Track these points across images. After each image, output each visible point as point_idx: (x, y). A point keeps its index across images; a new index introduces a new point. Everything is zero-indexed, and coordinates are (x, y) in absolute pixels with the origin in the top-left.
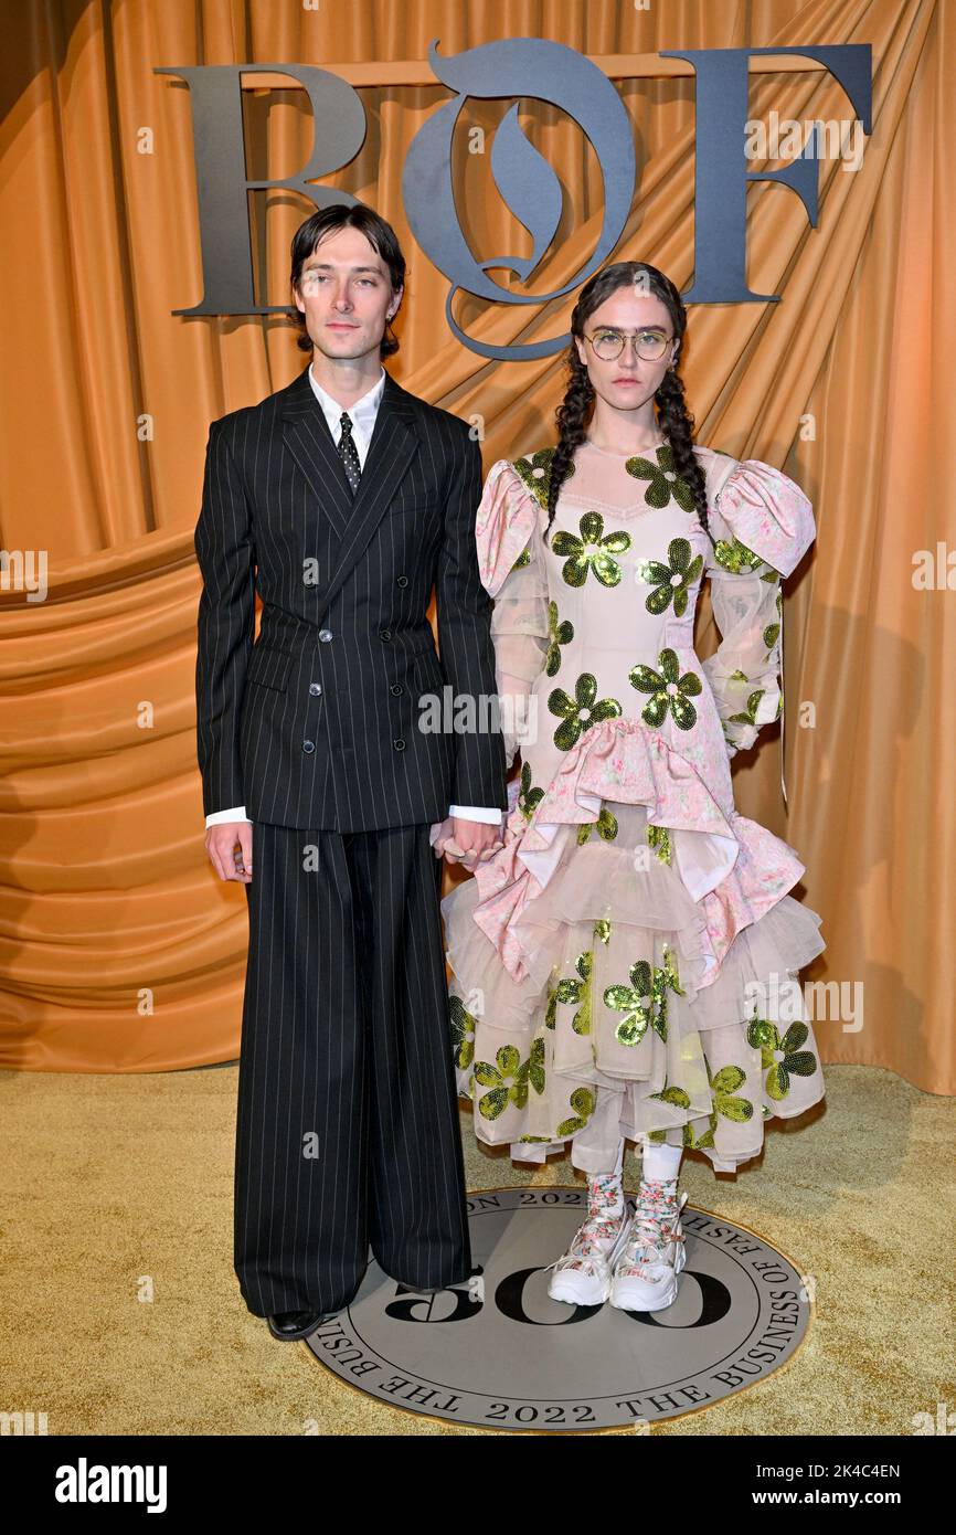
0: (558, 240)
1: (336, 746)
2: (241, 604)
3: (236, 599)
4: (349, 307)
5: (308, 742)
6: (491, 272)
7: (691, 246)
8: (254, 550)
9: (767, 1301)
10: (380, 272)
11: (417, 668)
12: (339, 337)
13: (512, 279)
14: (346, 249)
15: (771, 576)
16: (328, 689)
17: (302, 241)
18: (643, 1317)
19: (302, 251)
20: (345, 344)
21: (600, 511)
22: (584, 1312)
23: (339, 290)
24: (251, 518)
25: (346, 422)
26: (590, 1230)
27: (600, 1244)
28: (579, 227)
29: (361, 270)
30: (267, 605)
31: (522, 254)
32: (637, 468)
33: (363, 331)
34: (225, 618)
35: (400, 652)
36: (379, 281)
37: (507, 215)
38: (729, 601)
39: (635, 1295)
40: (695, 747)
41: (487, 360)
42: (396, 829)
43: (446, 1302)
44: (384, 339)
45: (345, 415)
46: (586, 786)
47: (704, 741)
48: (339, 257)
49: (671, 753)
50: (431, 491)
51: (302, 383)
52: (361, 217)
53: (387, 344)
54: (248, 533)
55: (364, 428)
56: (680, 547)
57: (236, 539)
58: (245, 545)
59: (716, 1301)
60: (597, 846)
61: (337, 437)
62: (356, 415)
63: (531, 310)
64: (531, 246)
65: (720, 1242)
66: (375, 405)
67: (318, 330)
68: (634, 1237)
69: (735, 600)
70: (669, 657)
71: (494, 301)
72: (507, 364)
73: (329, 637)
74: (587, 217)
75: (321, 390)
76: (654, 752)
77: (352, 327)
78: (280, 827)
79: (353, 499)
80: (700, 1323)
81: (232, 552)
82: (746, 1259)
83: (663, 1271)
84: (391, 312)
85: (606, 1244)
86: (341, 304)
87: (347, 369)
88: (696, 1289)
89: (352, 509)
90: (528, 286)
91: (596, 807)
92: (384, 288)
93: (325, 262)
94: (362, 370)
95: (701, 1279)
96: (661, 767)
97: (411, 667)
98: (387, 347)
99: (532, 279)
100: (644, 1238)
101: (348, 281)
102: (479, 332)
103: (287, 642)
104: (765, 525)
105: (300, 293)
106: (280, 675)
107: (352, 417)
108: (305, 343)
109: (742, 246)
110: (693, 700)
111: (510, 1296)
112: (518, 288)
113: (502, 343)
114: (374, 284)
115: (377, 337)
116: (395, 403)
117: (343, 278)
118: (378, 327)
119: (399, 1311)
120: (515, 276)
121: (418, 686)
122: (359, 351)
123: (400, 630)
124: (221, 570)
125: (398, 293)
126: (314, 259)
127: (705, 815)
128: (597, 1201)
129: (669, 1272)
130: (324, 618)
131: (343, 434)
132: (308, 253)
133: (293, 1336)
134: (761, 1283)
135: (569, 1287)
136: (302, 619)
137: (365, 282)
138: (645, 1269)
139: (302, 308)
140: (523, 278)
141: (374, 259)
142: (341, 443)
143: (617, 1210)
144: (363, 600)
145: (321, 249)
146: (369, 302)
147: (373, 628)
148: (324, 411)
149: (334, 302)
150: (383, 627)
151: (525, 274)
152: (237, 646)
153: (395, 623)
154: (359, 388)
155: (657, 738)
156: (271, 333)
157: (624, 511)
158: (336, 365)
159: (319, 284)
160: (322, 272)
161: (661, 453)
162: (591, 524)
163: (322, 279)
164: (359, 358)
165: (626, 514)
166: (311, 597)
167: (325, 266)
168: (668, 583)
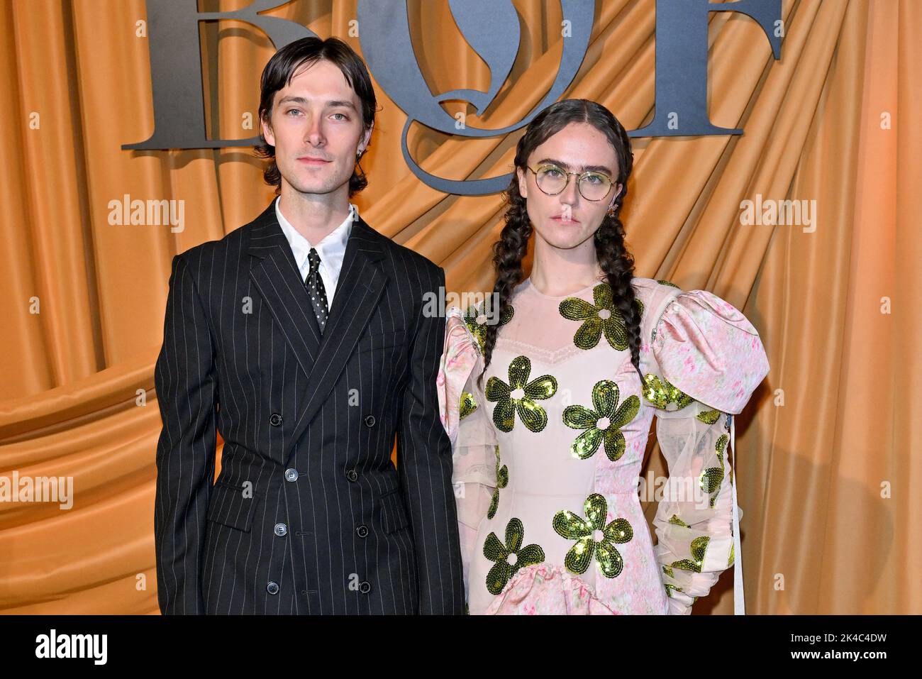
0: (515, 73)
1: (301, 589)
2: (204, 442)
3: (198, 437)
4: (323, 142)
5: (271, 584)
6: (446, 104)
7: (652, 78)
8: (217, 388)
10: (354, 107)
11: (384, 511)
12: (312, 171)
14: (320, 82)
16: (293, 529)
17: (274, 73)
19: (272, 84)
20: (317, 179)
23: (313, 124)
24: (215, 355)
25: (314, 258)
28: (537, 58)
29: (336, 104)
30: (230, 443)
31: (479, 87)
32: (570, 309)
33: (335, 166)
35: (365, 494)
36: (353, 116)
37: (462, 46)
40: (622, 595)
41: (444, 195)
44: (354, 175)
45: (313, 251)
47: (632, 590)
48: (312, 89)
49: (593, 600)
50: (399, 330)
51: (270, 215)
53: (356, 180)
54: (211, 370)
55: (332, 265)
56: (606, 389)
57: (200, 373)
58: (210, 382)
61: (305, 273)
62: (325, 252)
63: (489, 144)
64: (489, 79)
66: (343, 242)
67: (287, 162)
69: (677, 438)
71: (451, 135)
72: (464, 198)
73: (294, 477)
74: (544, 49)
75: (288, 224)
76: (574, 599)
77: (323, 161)
79: (321, 338)
81: (194, 390)
84: (361, 148)
86: (315, 138)
87: (316, 204)
89: (319, 347)
90: (485, 119)
92: (356, 123)
93: (299, 95)
94: (331, 205)
97: (378, 508)
98: (356, 183)
99: (489, 112)
101: (322, 115)
102: (436, 167)
105: (271, 126)
106: (242, 516)
107: (320, 253)
108: (273, 176)
109: (704, 77)
110: (620, 548)
112: (475, 122)
113: (458, 176)
114: (348, 119)
115: (347, 174)
116: (364, 239)
117: (316, 112)
118: (350, 161)
120: (472, 109)
121: (385, 530)
122: (330, 186)
123: (367, 471)
124: (183, 407)
125: (369, 128)
126: (287, 91)
130: (290, 457)
131: (311, 270)
132: (281, 86)
136: (267, 458)
137: (339, 116)
139: (271, 141)
140: (480, 112)
141: (347, 93)
142: (309, 279)
144: (329, 440)
145: (295, 81)
146: (342, 136)
147: (340, 467)
148: (292, 246)
149: (307, 134)
150: (350, 467)
151: (482, 106)
152: (199, 486)
153: (361, 464)
154: (327, 224)
155: (579, 586)
156: (222, 167)
157: (553, 354)
158: (305, 200)
159: (291, 117)
160: (295, 105)
161: (597, 291)
162: (520, 368)
163: (295, 112)
164: (329, 193)
165: (556, 356)
166: (276, 436)
167: (298, 100)
168: (595, 427)
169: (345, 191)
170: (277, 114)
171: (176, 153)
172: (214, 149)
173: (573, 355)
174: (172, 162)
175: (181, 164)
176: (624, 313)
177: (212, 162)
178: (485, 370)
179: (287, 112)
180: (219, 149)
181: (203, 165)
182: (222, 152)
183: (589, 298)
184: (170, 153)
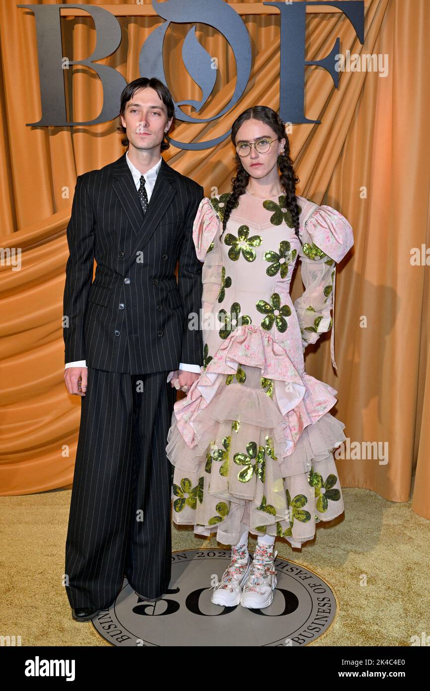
0: (214, 92)
1: (130, 333)
2: (88, 264)
3: (85, 261)
4: (147, 125)
5: (117, 331)
7: (278, 96)
8: (95, 238)
9: (316, 602)
10: (162, 109)
11: (170, 298)
12: (142, 139)
13: (192, 111)
14: (146, 98)
15: (330, 262)
16: (127, 306)
17: (126, 93)
18: (257, 611)
19: (126, 98)
20: (145, 142)
21: (248, 225)
22: (228, 610)
23: (142, 117)
24: (95, 223)
25: (142, 180)
26: (232, 570)
27: (236, 577)
28: (224, 86)
29: (153, 107)
30: (99, 265)
31: (197, 98)
32: (268, 205)
33: (153, 137)
34: (80, 270)
35: (162, 289)
36: (162, 113)
37: (189, 79)
38: (310, 272)
39: (253, 601)
40: (286, 340)
41: (180, 150)
42: (155, 374)
43: (162, 606)
44: (163, 142)
45: (142, 177)
46: (231, 356)
47: (290, 338)
48: (143, 101)
49: (274, 343)
50: (180, 214)
51: (123, 160)
52: (154, 83)
53: (164, 145)
54: (93, 230)
55: (151, 183)
56: (285, 245)
57: (87, 231)
58: (91, 235)
59: (291, 603)
60: (236, 386)
61: (138, 187)
62: (148, 177)
63: (202, 126)
64: (201, 95)
65: (293, 574)
66: (156, 173)
67: (131, 136)
68: (252, 573)
69: (312, 272)
70: (276, 297)
71: (183, 121)
72: (189, 151)
73: (128, 282)
74: (228, 82)
76: (266, 343)
77: (148, 134)
78: (103, 371)
79: (144, 216)
80: (284, 614)
81: (84, 239)
82: (306, 582)
83: (266, 589)
84: (167, 129)
85: (240, 577)
86: (143, 123)
88: (282, 598)
89: (143, 222)
90: (200, 114)
91: (236, 367)
92: (164, 117)
93: (137, 103)
95: (284, 592)
96: (269, 350)
97: (166, 298)
98: (164, 146)
100: (257, 573)
101: (147, 112)
102: (176, 136)
103: (109, 284)
104: (328, 238)
105: (124, 118)
106: (105, 299)
107: (145, 178)
108: (125, 142)
110: (286, 318)
111: (193, 602)
112: (195, 115)
113: (187, 141)
114: (159, 115)
115: (159, 140)
116: (166, 172)
117: (145, 111)
118: (160, 136)
119: (139, 610)
120: (193, 109)
121: (170, 306)
122: (151, 146)
123: (162, 280)
124: (79, 247)
125: (170, 120)
126: (131, 101)
127: (289, 374)
128: (235, 557)
129: (269, 589)
130: (127, 272)
131: (141, 185)
132: (129, 99)
133: (83, 619)
134: (312, 594)
135: (221, 598)
136: (116, 273)
137: (155, 113)
138: (257, 588)
139: (125, 126)
140: (198, 110)
141: (160, 103)
142: (140, 190)
143: (245, 561)
144: (145, 265)
145: (135, 97)
146: (157, 123)
147: (150, 278)
148: (132, 174)
149: (140, 121)
150: (155, 278)
152: (85, 284)
153: (160, 277)
154: (150, 164)
155: (268, 336)
156: (74, 135)
157: (260, 226)
158: (140, 152)
159: (133, 114)
160: (135, 108)
161: (281, 198)
162: (243, 231)
163: (135, 111)
164: (150, 149)
165: (261, 227)
166: (121, 262)
167: (136, 105)
168: (278, 262)
169: (158, 149)
170: (127, 113)
171: (52, 128)
172: (71, 126)
173: (270, 227)
174: (50, 132)
175: (54, 133)
176: (291, 211)
177: (69, 133)
178: (223, 233)
179: (131, 112)
180: (72, 126)
181: (65, 134)
182: (74, 128)
183: (277, 202)
184: (49, 128)
